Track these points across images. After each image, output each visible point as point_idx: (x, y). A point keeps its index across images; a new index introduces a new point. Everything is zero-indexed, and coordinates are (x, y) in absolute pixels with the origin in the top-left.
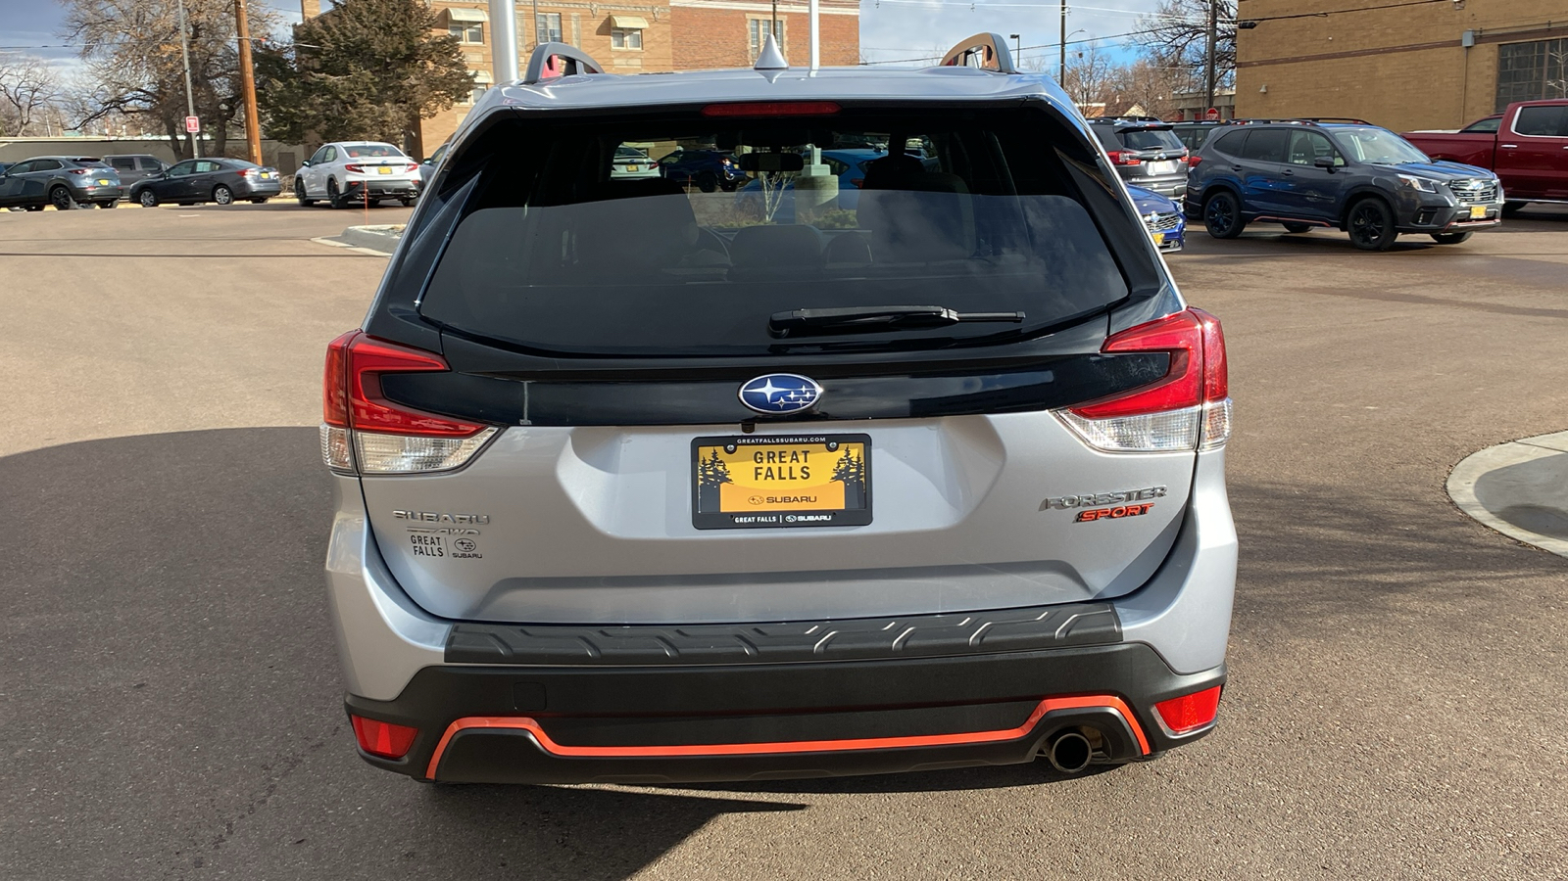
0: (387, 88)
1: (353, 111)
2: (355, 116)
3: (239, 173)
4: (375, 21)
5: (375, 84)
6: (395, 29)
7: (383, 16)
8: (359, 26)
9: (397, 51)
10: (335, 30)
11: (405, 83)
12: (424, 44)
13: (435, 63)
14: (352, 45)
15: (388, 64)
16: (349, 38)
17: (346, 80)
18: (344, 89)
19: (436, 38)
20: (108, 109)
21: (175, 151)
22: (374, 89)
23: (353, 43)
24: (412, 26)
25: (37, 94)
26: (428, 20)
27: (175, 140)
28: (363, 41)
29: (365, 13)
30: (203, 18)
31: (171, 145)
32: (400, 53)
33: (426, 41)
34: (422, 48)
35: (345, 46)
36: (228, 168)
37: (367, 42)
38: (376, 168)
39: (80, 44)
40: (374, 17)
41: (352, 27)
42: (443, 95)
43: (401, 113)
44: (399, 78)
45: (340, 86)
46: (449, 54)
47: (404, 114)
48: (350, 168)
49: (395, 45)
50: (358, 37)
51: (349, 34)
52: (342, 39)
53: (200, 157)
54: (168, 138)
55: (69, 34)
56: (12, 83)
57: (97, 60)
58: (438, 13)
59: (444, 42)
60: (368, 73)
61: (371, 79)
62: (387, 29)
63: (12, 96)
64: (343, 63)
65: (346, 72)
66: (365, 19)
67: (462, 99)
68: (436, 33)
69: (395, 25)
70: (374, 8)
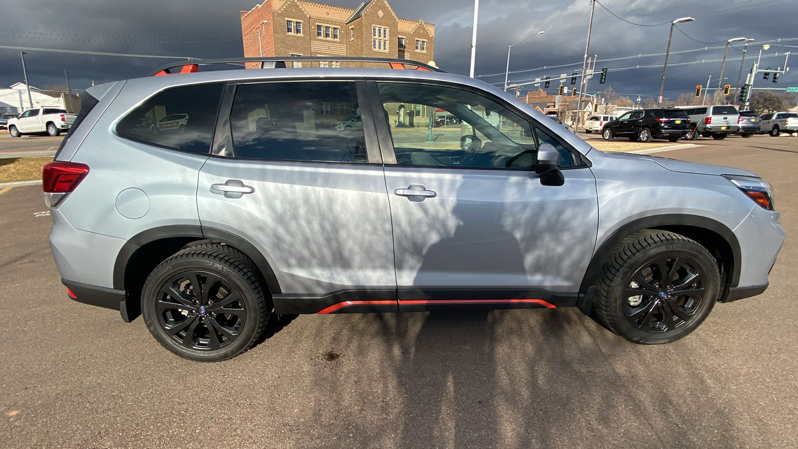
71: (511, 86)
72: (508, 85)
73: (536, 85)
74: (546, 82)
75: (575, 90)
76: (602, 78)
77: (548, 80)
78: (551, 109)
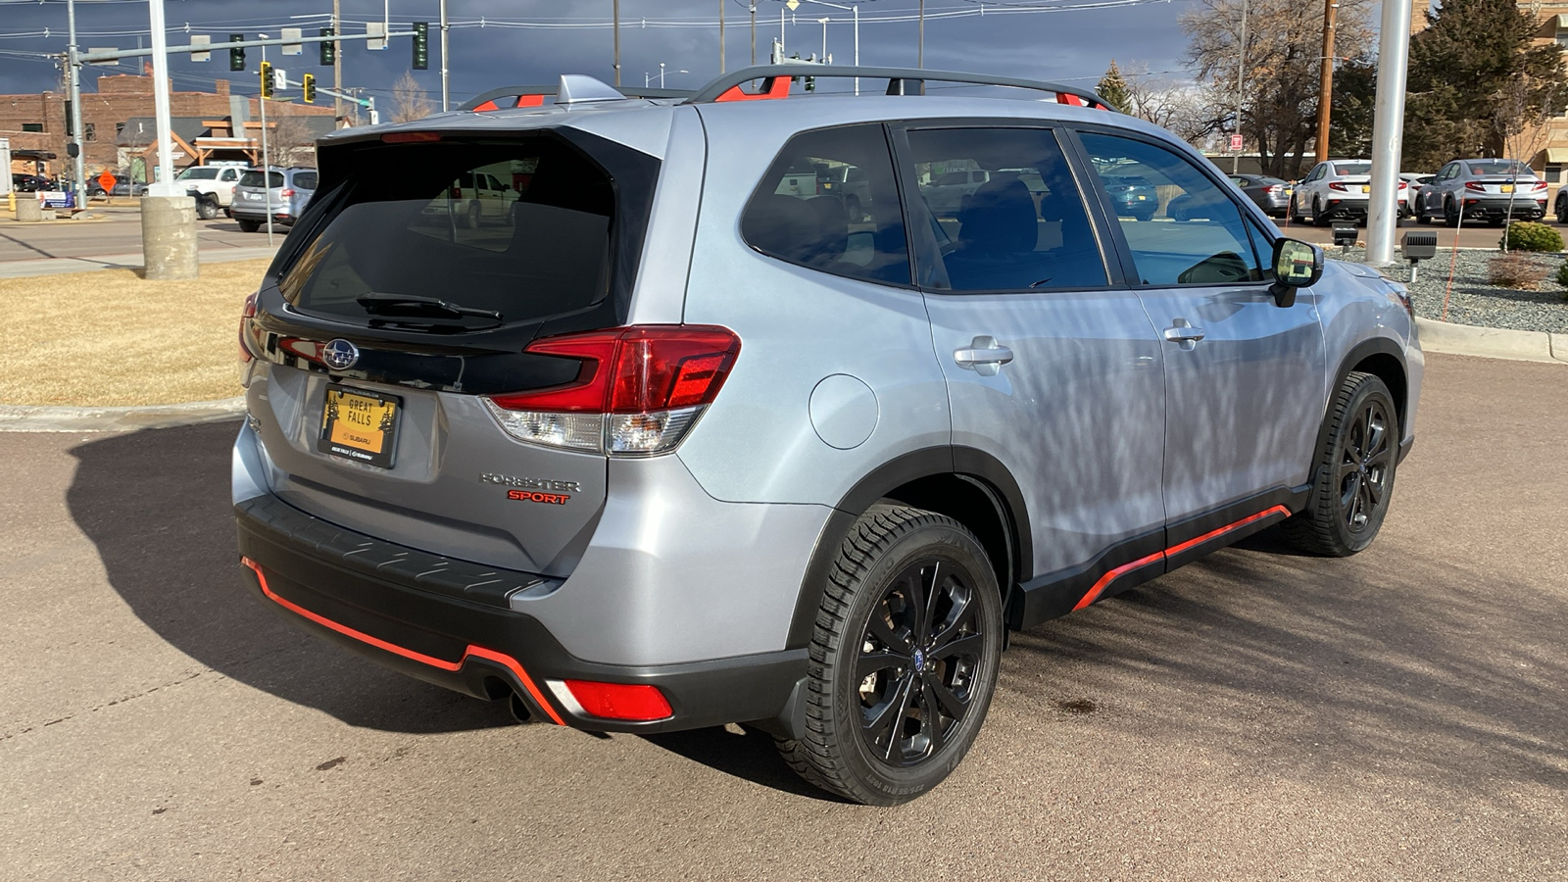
0: (1470, 104)
1: (1427, 128)
2: (1428, 133)
3: (1264, 189)
4: (1469, 33)
5: (1457, 100)
6: (1489, 41)
7: (1478, 27)
8: (1448, 39)
9: (1487, 64)
10: (1423, 46)
11: (1490, 98)
12: (1520, 54)
13: (1531, 75)
14: (1438, 60)
15: (1478, 78)
16: (1437, 52)
17: (1426, 96)
18: (1422, 105)
19: (1536, 48)
20: (1211, 128)
21: (1263, 167)
22: (1454, 105)
23: (1440, 57)
24: (1509, 36)
25: (1173, 115)
26: (1530, 29)
27: (1264, 157)
28: (1451, 55)
29: (1458, 26)
30: (1299, 40)
31: (1260, 161)
32: (1489, 66)
33: (1523, 52)
34: (1517, 60)
35: (1430, 61)
36: (1256, 184)
37: (1456, 55)
38: (1360, 187)
39: (1198, 68)
40: (1468, 29)
41: (1441, 41)
42: (1533, 109)
43: (1480, 129)
44: (1486, 92)
45: (1418, 103)
46: (1549, 66)
47: (1483, 130)
48: (1333, 186)
49: (1486, 58)
50: (1447, 50)
51: (1437, 49)
52: (1428, 54)
53: (1238, 172)
54: (1259, 155)
55: (1189, 61)
56: (1154, 105)
57: (1209, 84)
58: (1544, 21)
59: (1544, 52)
60: (1452, 88)
61: (1454, 95)
62: (1479, 43)
63: (1153, 117)
64: (1427, 79)
65: (1428, 87)
66: (1457, 32)
67: (1556, 113)
68: (1538, 42)
69: (1490, 37)
70: (1470, 19)
71: (94, 53)
72: (83, 49)
73: (196, 58)
74: (234, 52)
75: (311, 82)
76: (416, 53)
77: (238, 44)
78: (220, 141)
